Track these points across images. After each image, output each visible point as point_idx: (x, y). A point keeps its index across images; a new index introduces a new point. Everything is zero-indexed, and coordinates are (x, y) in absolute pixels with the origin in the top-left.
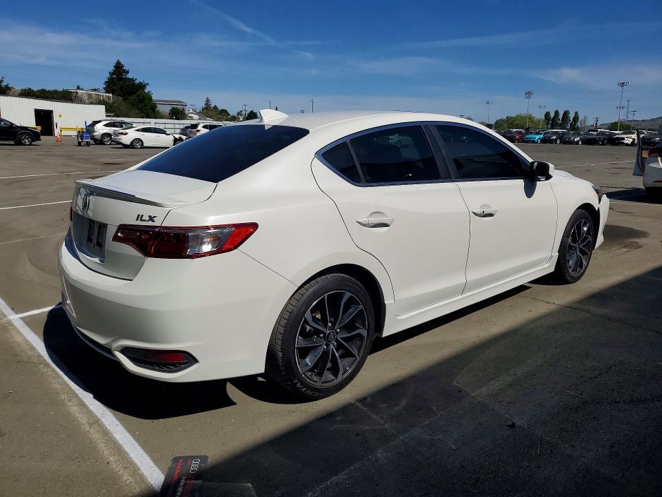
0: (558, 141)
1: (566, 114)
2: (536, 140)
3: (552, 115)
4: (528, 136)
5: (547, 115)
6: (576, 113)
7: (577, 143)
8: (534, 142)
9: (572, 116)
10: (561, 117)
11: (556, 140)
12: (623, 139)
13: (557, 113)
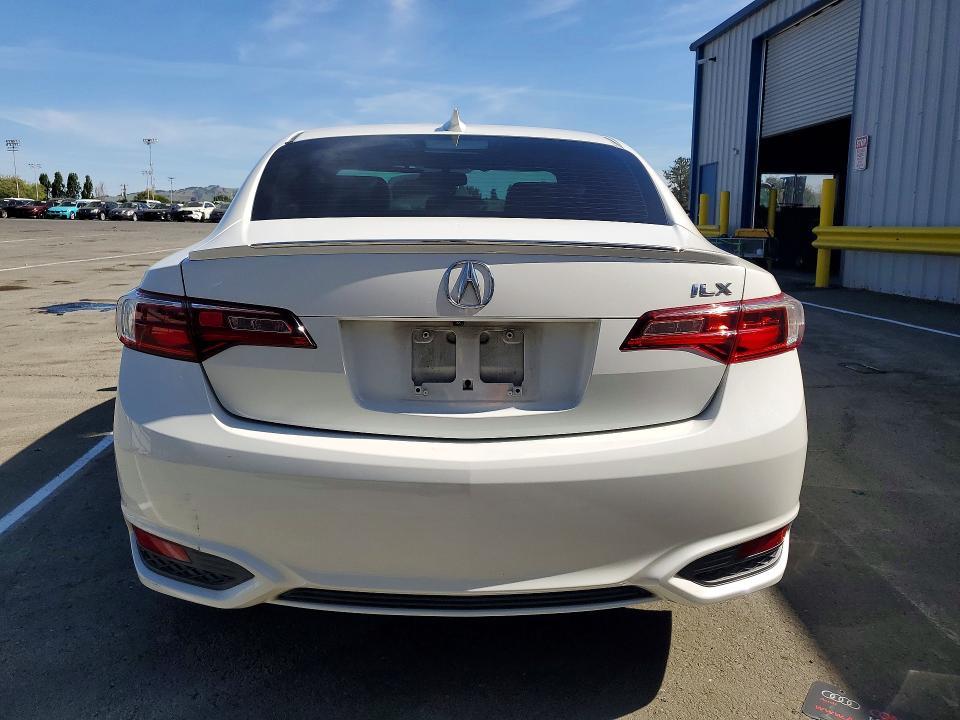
0: (103, 216)
1: (72, 178)
2: (68, 214)
3: (52, 179)
4: (53, 209)
5: (43, 178)
6: (87, 177)
7: (131, 219)
8: (64, 217)
9: (81, 182)
10: (65, 182)
11: (99, 215)
12: (191, 213)
13: (58, 176)
